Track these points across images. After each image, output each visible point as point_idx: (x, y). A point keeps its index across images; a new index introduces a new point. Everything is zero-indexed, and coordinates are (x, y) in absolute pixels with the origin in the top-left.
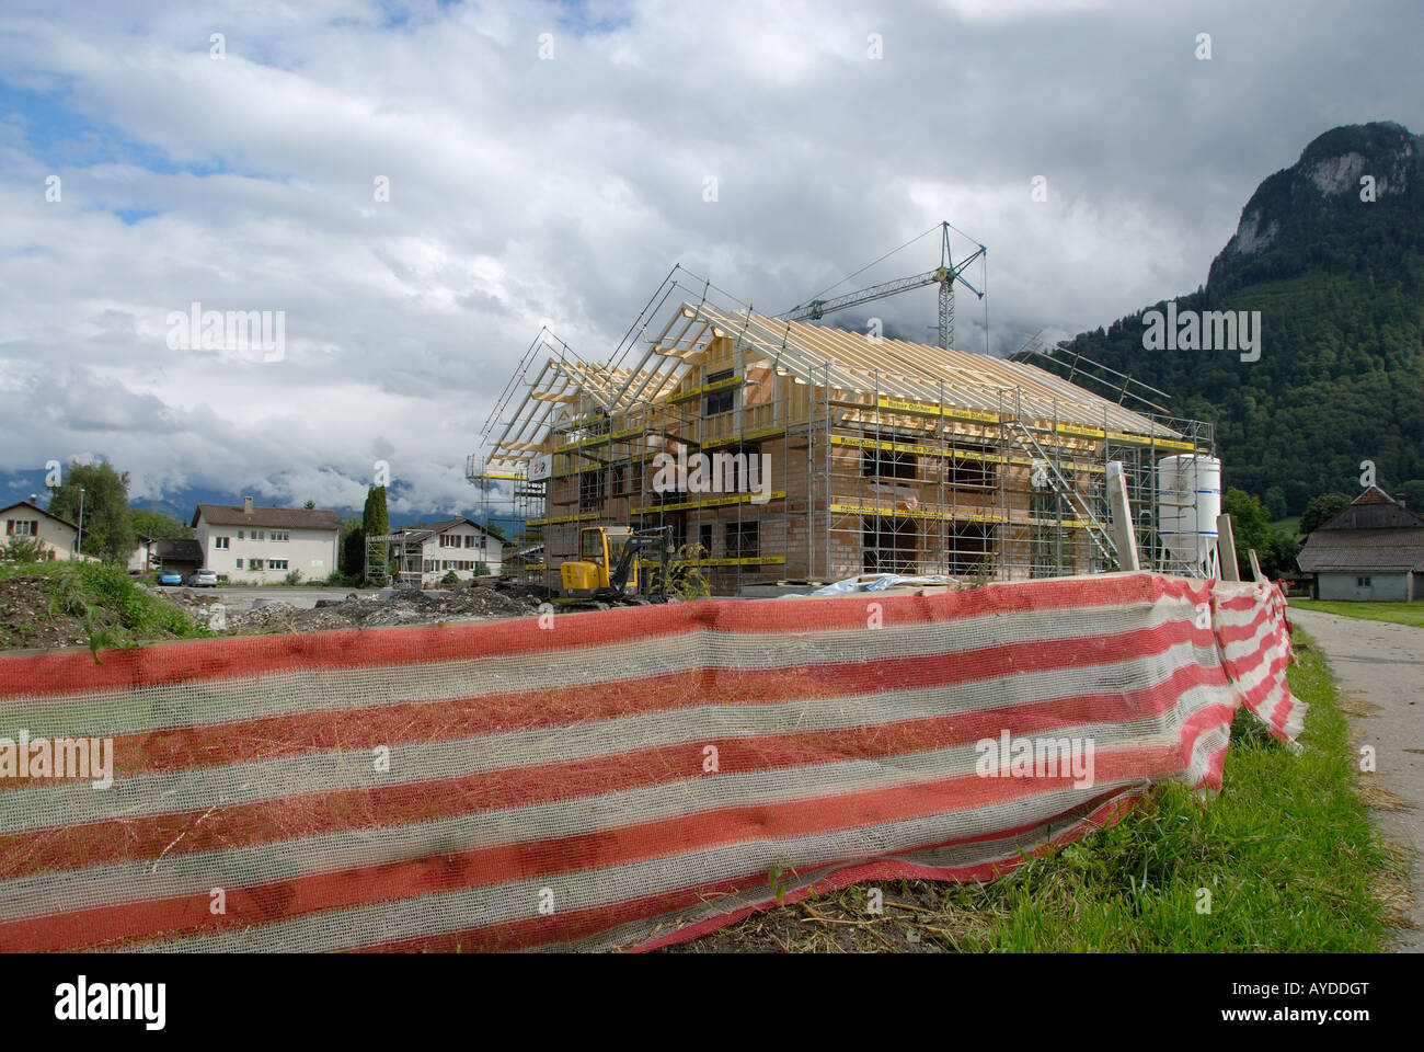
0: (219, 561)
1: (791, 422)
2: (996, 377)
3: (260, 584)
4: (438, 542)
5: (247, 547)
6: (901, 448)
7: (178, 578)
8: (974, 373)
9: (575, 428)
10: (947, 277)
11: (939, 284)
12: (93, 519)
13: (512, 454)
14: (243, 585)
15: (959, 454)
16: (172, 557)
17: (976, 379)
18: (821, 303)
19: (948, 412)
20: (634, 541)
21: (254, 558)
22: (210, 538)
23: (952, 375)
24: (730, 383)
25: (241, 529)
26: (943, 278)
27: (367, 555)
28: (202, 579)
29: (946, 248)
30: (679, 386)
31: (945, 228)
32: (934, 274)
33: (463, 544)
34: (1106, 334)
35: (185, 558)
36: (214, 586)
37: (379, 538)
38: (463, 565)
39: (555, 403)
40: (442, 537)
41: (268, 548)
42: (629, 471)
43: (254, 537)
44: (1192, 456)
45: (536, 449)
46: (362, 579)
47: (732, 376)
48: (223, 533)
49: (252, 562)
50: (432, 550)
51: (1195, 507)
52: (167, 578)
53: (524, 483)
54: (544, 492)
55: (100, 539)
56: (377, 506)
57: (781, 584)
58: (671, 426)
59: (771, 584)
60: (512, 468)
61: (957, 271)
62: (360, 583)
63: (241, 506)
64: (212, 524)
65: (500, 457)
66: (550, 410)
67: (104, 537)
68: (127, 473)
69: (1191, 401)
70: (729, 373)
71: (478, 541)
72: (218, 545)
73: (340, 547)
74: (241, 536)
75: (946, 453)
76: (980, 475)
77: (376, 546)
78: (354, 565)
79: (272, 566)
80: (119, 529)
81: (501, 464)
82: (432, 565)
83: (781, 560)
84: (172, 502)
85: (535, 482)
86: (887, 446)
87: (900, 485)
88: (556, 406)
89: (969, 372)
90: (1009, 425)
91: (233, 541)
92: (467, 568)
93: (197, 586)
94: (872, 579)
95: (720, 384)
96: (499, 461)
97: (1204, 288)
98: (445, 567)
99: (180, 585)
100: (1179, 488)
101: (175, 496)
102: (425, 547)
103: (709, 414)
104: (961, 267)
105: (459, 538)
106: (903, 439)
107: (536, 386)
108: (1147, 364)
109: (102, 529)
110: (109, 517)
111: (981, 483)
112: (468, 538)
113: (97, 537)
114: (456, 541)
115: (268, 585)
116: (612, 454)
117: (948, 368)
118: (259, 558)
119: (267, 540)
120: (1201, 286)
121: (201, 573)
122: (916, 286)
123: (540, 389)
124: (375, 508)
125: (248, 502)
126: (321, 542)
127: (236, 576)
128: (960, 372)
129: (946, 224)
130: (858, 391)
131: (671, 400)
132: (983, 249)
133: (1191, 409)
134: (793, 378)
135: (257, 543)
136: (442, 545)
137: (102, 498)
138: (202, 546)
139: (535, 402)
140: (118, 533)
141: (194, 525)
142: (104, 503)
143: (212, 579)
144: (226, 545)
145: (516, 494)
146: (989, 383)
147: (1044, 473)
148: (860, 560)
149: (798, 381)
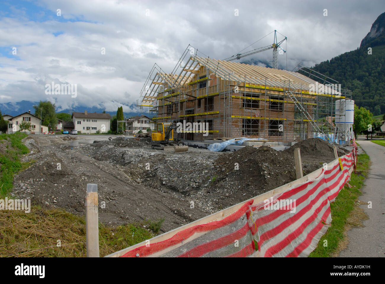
0: (78, 128)
1: (222, 91)
2: (286, 77)
3: (89, 133)
4: (137, 122)
5: (86, 124)
6: (254, 98)
7: (67, 132)
8: (279, 75)
9: (165, 92)
10: (276, 47)
11: (273, 49)
12: (46, 116)
13: (149, 99)
14: (85, 134)
15: (272, 100)
16: (66, 126)
17: (278, 77)
18: (240, 55)
19: (267, 88)
20: (171, 127)
21: (87, 126)
22: (76, 121)
23: (271, 76)
24: (205, 79)
25: (84, 119)
26: (274, 47)
27: (118, 126)
28: (74, 132)
29: (275, 38)
30: (192, 80)
31: (275, 32)
32: (272, 46)
33: (144, 123)
34: (329, 62)
35: (70, 127)
36: (77, 134)
37: (121, 121)
38: (144, 128)
39: (160, 85)
40: (138, 121)
41: (91, 124)
42: (179, 104)
43: (87, 121)
44: (344, 100)
45: (155, 98)
46: (117, 132)
47: (206, 77)
48: (79, 120)
49: (87, 128)
50: (136, 124)
51: (345, 115)
52: (64, 132)
53: (152, 108)
54: (158, 110)
55: (48, 122)
56: (120, 112)
57: (215, 139)
58: (189, 92)
59: (212, 139)
60: (149, 103)
61: (278, 45)
62: (116, 134)
63: (83, 112)
64: (76, 118)
65: (145, 100)
66: (158, 87)
67: (49, 121)
68: (55, 104)
69: (353, 81)
70: (205, 76)
71: (148, 122)
72: (78, 123)
73: (111, 123)
74: (84, 121)
75: (268, 100)
76: (278, 107)
77: (120, 123)
78: (114, 129)
79: (92, 129)
80: (53, 119)
81: (146, 102)
82: (136, 128)
83: (218, 131)
84: (74, 110)
85: (155, 107)
86: (249, 98)
87: (253, 109)
88: (160, 86)
89: (277, 75)
90: (286, 92)
91: (82, 122)
92: (145, 129)
93: (72, 134)
94: (239, 139)
95: (202, 80)
96: (145, 101)
97: (359, 48)
98: (139, 129)
99: (68, 134)
100: (341, 110)
101: (75, 108)
102: (133, 124)
103: (200, 88)
104: (280, 43)
105: (143, 121)
106: (254, 96)
107: (154, 80)
108: (341, 70)
109: (48, 119)
110: (50, 116)
111: (278, 109)
112: (145, 121)
113: (47, 121)
114: (142, 122)
115: (91, 134)
116: (174, 100)
117: (270, 74)
118: (89, 127)
119: (91, 121)
120: (358, 48)
121: (73, 131)
122: (266, 49)
123: (155, 81)
124: (119, 113)
125: (86, 111)
126: (105, 122)
127: (83, 131)
128: (274, 75)
129: (275, 31)
130: (240, 82)
131: (189, 84)
132: (286, 38)
133: (353, 83)
134: (220, 78)
135: (88, 123)
136: (138, 123)
137: (48, 111)
138: (74, 123)
139: (154, 85)
140: (53, 120)
141: (72, 118)
142: (48, 112)
143: (76, 132)
144: (80, 123)
145: (150, 110)
146: (282, 79)
147: (297, 106)
148: (241, 132)
149: (222, 79)
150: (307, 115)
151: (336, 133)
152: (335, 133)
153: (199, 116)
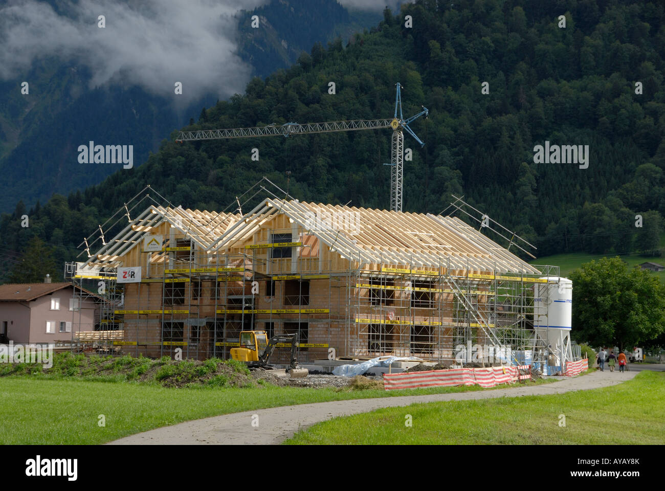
2: (437, 237)
8: (424, 235)
15: (417, 289)
17: (424, 241)
19: (414, 272)
23: (412, 239)
42: (207, 284)
47: (291, 239)
51: (547, 315)
65: (93, 264)
70: (289, 237)
76: (428, 303)
83: (326, 345)
94: (386, 358)
95: (286, 244)
103: (274, 258)
111: (428, 306)
128: (417, 237)
134: (339, 255)
146: (433, 244)
147: (461, 301)
148: (366, 346)
149: (342, 257)
150: (477, 316)
151: (536, 350)
152: (534, 349)
153: (276, 314)
